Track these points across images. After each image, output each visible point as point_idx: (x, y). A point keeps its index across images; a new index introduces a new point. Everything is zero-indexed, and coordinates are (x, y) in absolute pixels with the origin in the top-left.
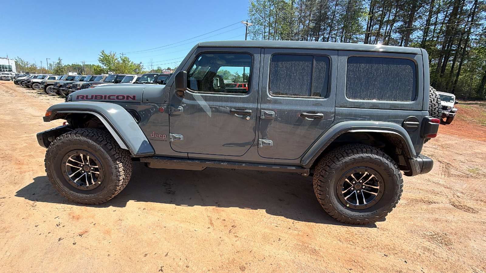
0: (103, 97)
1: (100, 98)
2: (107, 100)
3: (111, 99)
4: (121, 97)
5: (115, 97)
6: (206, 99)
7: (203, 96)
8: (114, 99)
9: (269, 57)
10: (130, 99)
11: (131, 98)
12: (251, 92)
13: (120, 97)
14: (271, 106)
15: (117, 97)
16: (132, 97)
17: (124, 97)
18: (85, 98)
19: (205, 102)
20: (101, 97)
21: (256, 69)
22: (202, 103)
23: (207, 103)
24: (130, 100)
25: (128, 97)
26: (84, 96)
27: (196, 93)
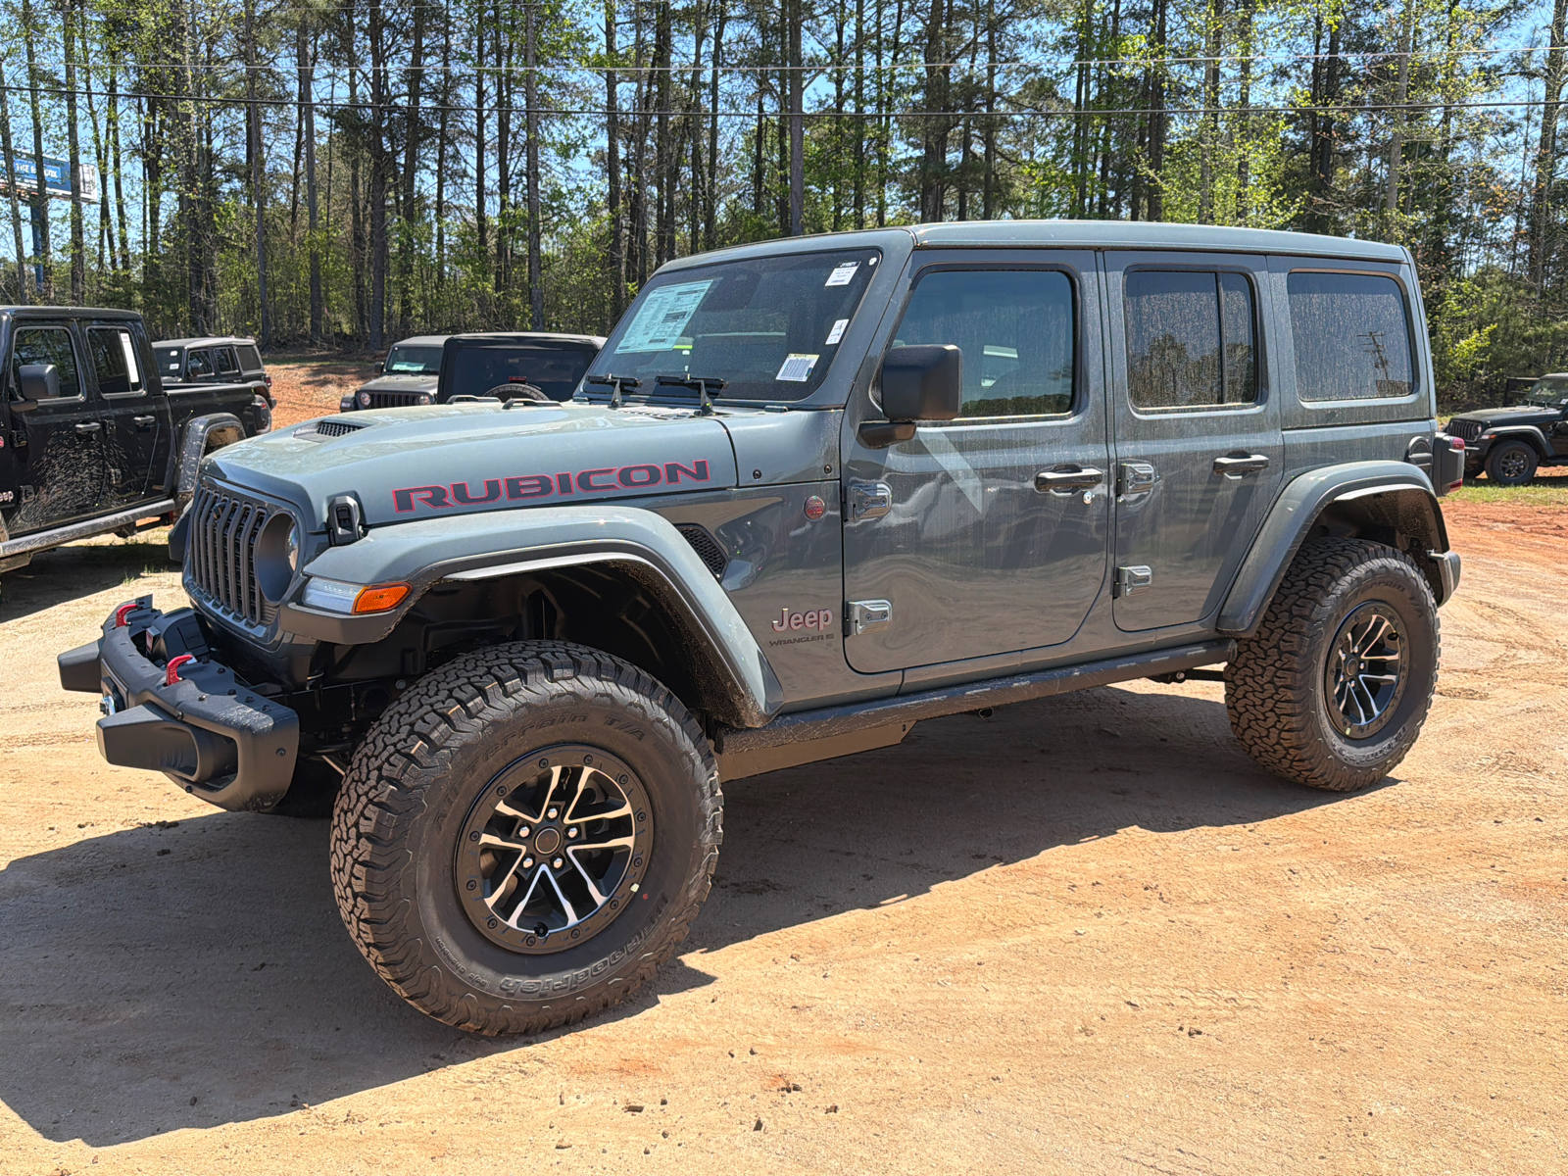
0: (555, 484)
1: (537, 490)
2: (578, 493)
3: (597, 488)
4: (643, 476)
5: (613, 479)
6: (962, 445)
7: (953, 433)
8: (613, 487)
9: (1117, 278)
10: (681, 476)
11: (686, 471)
12: (1087, 405)
13: (637, 476)
14: (1143, 448)
15: (625, 475)
16: (693, 469)
17: (654, 473)
18: (450, 499)
19: (959, 457)
20: (544, 484)
21: (1094, 323)
22: (951, 461)
23: (967, 460)
24: (686, 483)
25: (673, 471)
26: (443, 492)
27: (926, 426)
